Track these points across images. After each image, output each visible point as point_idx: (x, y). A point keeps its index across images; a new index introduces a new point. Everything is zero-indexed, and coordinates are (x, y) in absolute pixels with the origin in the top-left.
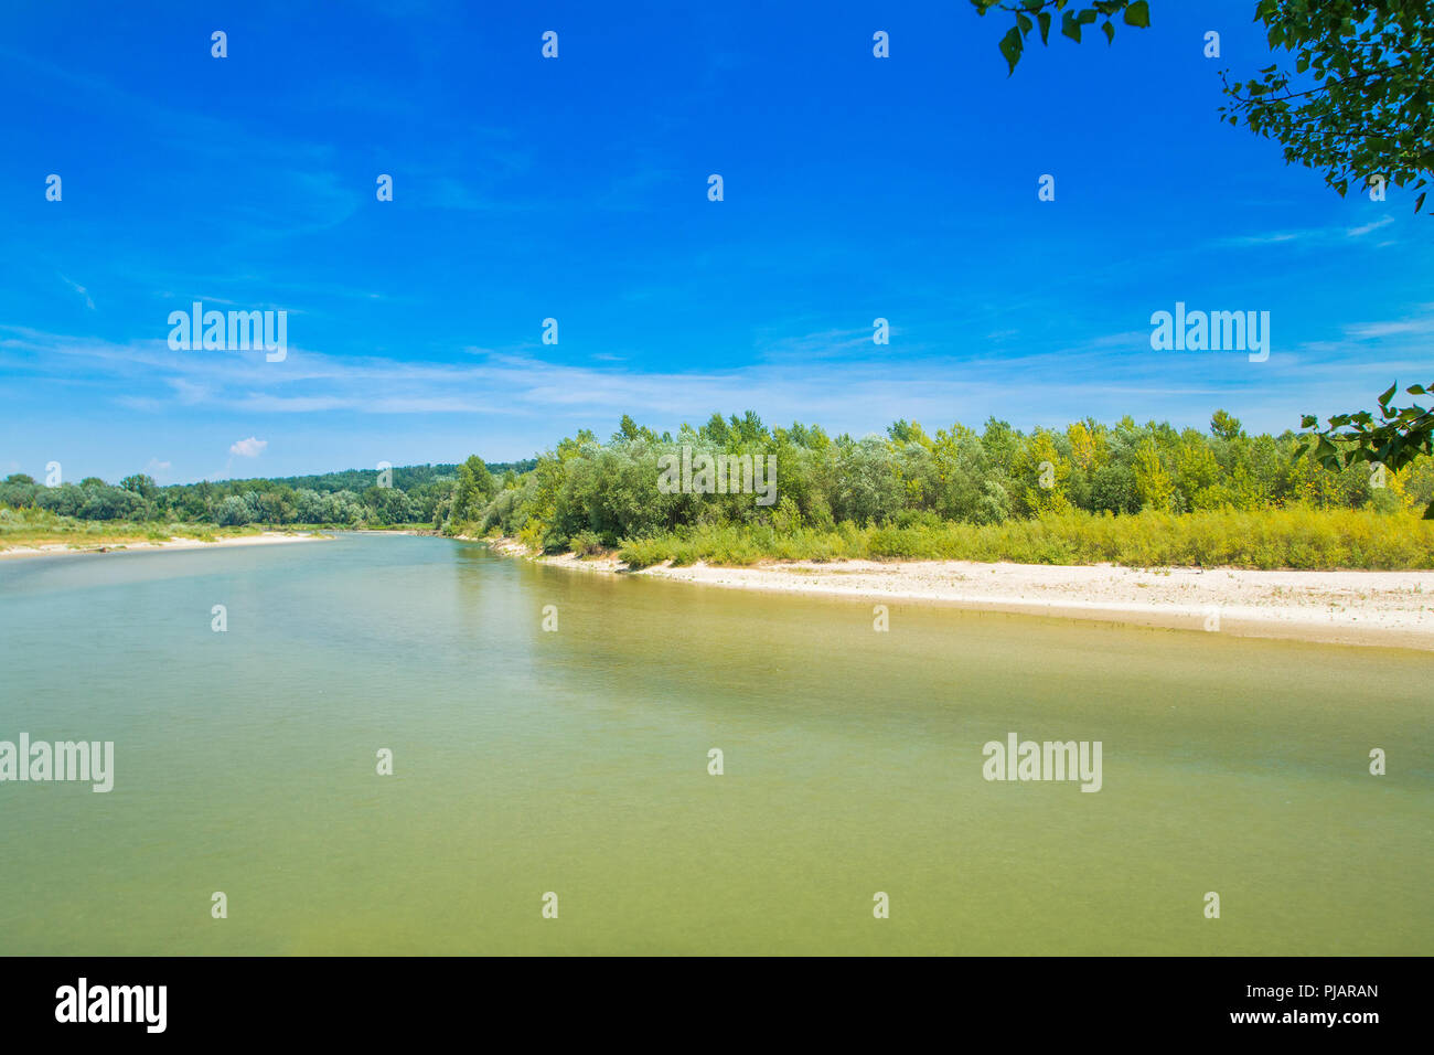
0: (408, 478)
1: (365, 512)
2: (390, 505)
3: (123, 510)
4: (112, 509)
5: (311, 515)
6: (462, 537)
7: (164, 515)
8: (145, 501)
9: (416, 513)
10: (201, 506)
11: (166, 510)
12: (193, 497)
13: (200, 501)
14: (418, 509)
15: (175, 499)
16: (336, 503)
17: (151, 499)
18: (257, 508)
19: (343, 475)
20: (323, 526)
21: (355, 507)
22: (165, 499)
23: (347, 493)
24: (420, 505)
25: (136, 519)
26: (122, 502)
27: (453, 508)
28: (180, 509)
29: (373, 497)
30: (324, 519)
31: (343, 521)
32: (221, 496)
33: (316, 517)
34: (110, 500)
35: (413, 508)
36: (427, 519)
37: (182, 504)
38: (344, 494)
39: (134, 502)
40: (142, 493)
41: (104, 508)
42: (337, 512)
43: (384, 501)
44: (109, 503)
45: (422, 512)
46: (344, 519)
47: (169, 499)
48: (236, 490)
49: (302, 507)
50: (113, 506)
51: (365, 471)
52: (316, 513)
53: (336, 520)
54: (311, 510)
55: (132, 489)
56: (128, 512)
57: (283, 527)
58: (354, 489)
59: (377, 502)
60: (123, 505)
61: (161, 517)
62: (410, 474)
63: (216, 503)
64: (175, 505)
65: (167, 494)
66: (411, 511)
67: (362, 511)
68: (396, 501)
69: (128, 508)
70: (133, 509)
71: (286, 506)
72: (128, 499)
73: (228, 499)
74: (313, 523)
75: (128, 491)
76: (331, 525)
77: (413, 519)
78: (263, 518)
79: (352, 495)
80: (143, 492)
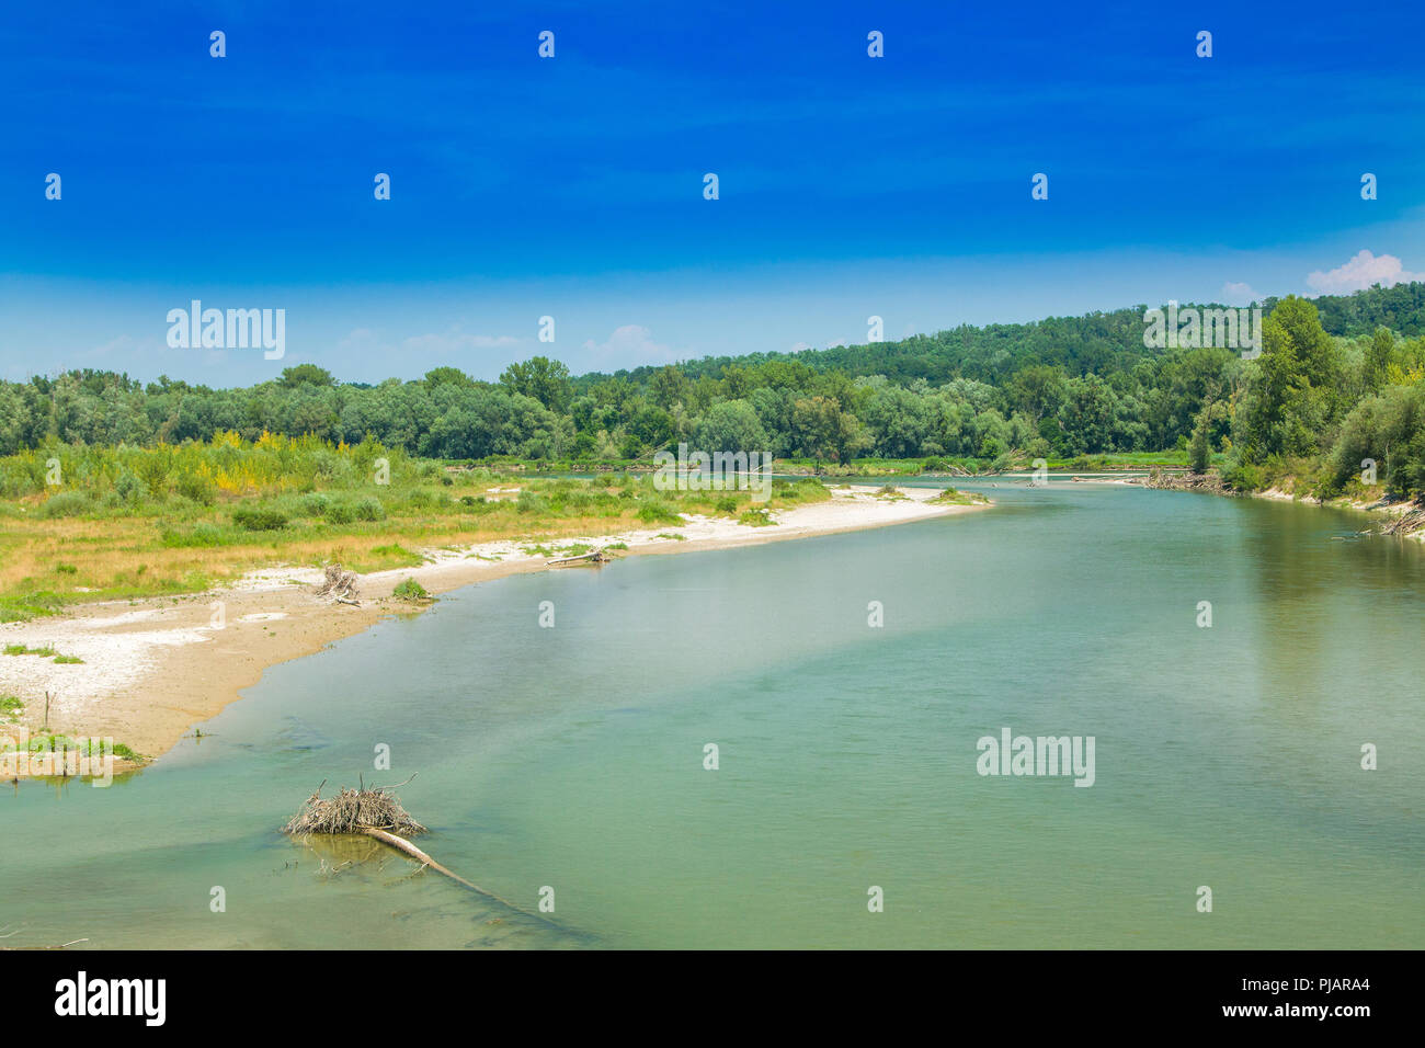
0: (1095, 341)
1: (1015, 430)
2: (1069, 411)
3: (508, 435)
4: (487, 436)
5: (894, 441)
6: (1273, 495)
7: (588, 445)
8: (552, 417)
9: (1131, 428)
10: (661, 424)
11: (593, 432)
12: (642, 403)
13: (662, 411)
14: (1132, 418)
15: (609, 409)
16: (951, 409)
17: (562, 411)
18: (780, 428)
19: (948, 338)
20: (924, 461)
21: (993, 416)
22: (588, 410)
23: (970, 385)
24: (1139, 407)
25: (534, 455)
26: (506, 419)
27: (1240, 425)
28: (619, 431)
29: (1029, 393)
30: (925, 446)
31: (967, 451)
32: (704, 401)
33: (907, 443)
34: (482, 415)
35: (1122, 417)
36: (1159, 440)
37: (622, 420)
38: (961, 388)
39: (528, 418)
40: (543, 399)
41: (472, 434)
42: (954, 430)
43: (1055, 401)
44: (480, 422)
45: (1142, 426)
46: (968, 447)
47: (597, 411)
48: (734, 388)
49: (874, 421)
50: (487, 428)
51: (996, 328)
52: (909, 435)
53: (950, 449)
54: (897, 426)
55: (523, 391)
56: (517, 441)
57: (844, 470)
58: (974, 372)
59: (1039, 405)
60: (508, 425)
61: (578, 451)
62: (1100, 332)
63: (691, 416)
64: (609, 423)
65: (590, 398)
66: (1119, 424)
67: (1006, 426)
68: (1085, 402)
69: (517, 432)
70: (528, 433)
71: (849, 421)
72: (518, 413)
73: (719, 406)
74: (902, 456)
75: (518, 395)
76: (940, 461)
77: (1124, 442)
78: (794, 447)
79: (980, 389)
80: (545, 394)
